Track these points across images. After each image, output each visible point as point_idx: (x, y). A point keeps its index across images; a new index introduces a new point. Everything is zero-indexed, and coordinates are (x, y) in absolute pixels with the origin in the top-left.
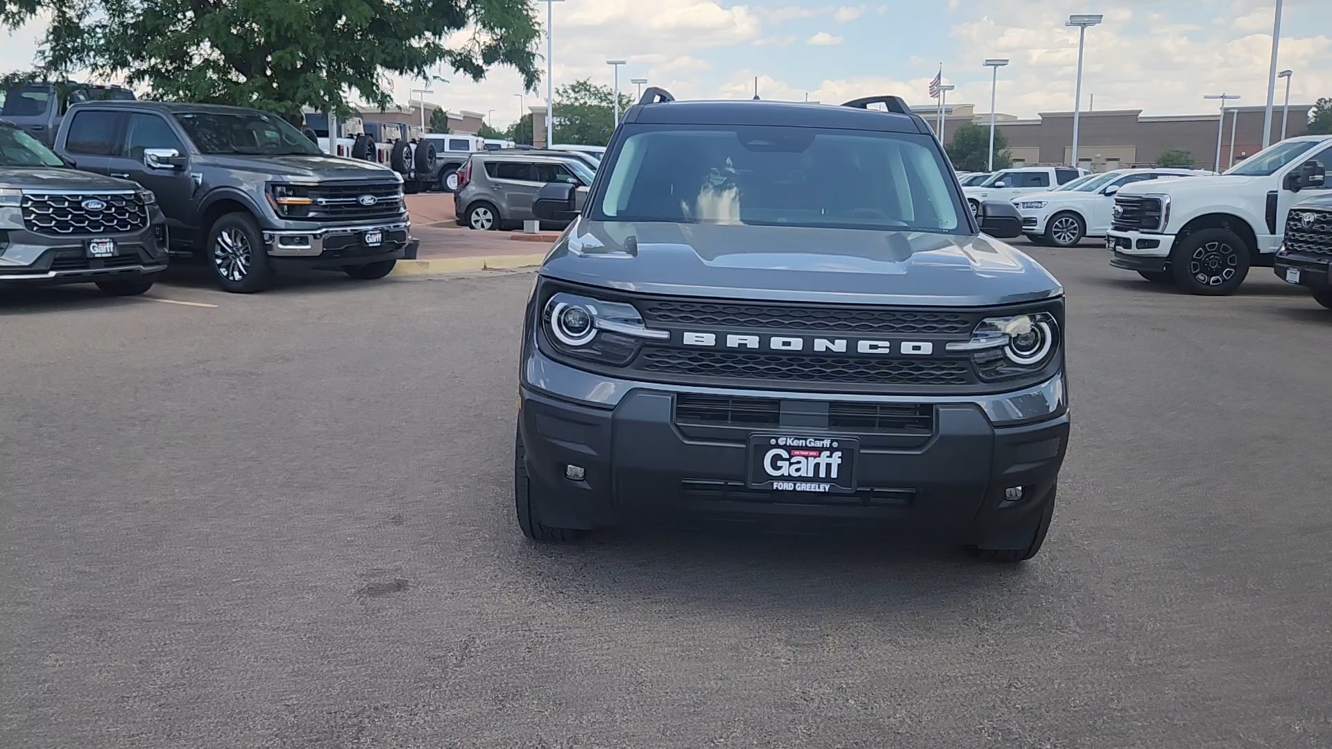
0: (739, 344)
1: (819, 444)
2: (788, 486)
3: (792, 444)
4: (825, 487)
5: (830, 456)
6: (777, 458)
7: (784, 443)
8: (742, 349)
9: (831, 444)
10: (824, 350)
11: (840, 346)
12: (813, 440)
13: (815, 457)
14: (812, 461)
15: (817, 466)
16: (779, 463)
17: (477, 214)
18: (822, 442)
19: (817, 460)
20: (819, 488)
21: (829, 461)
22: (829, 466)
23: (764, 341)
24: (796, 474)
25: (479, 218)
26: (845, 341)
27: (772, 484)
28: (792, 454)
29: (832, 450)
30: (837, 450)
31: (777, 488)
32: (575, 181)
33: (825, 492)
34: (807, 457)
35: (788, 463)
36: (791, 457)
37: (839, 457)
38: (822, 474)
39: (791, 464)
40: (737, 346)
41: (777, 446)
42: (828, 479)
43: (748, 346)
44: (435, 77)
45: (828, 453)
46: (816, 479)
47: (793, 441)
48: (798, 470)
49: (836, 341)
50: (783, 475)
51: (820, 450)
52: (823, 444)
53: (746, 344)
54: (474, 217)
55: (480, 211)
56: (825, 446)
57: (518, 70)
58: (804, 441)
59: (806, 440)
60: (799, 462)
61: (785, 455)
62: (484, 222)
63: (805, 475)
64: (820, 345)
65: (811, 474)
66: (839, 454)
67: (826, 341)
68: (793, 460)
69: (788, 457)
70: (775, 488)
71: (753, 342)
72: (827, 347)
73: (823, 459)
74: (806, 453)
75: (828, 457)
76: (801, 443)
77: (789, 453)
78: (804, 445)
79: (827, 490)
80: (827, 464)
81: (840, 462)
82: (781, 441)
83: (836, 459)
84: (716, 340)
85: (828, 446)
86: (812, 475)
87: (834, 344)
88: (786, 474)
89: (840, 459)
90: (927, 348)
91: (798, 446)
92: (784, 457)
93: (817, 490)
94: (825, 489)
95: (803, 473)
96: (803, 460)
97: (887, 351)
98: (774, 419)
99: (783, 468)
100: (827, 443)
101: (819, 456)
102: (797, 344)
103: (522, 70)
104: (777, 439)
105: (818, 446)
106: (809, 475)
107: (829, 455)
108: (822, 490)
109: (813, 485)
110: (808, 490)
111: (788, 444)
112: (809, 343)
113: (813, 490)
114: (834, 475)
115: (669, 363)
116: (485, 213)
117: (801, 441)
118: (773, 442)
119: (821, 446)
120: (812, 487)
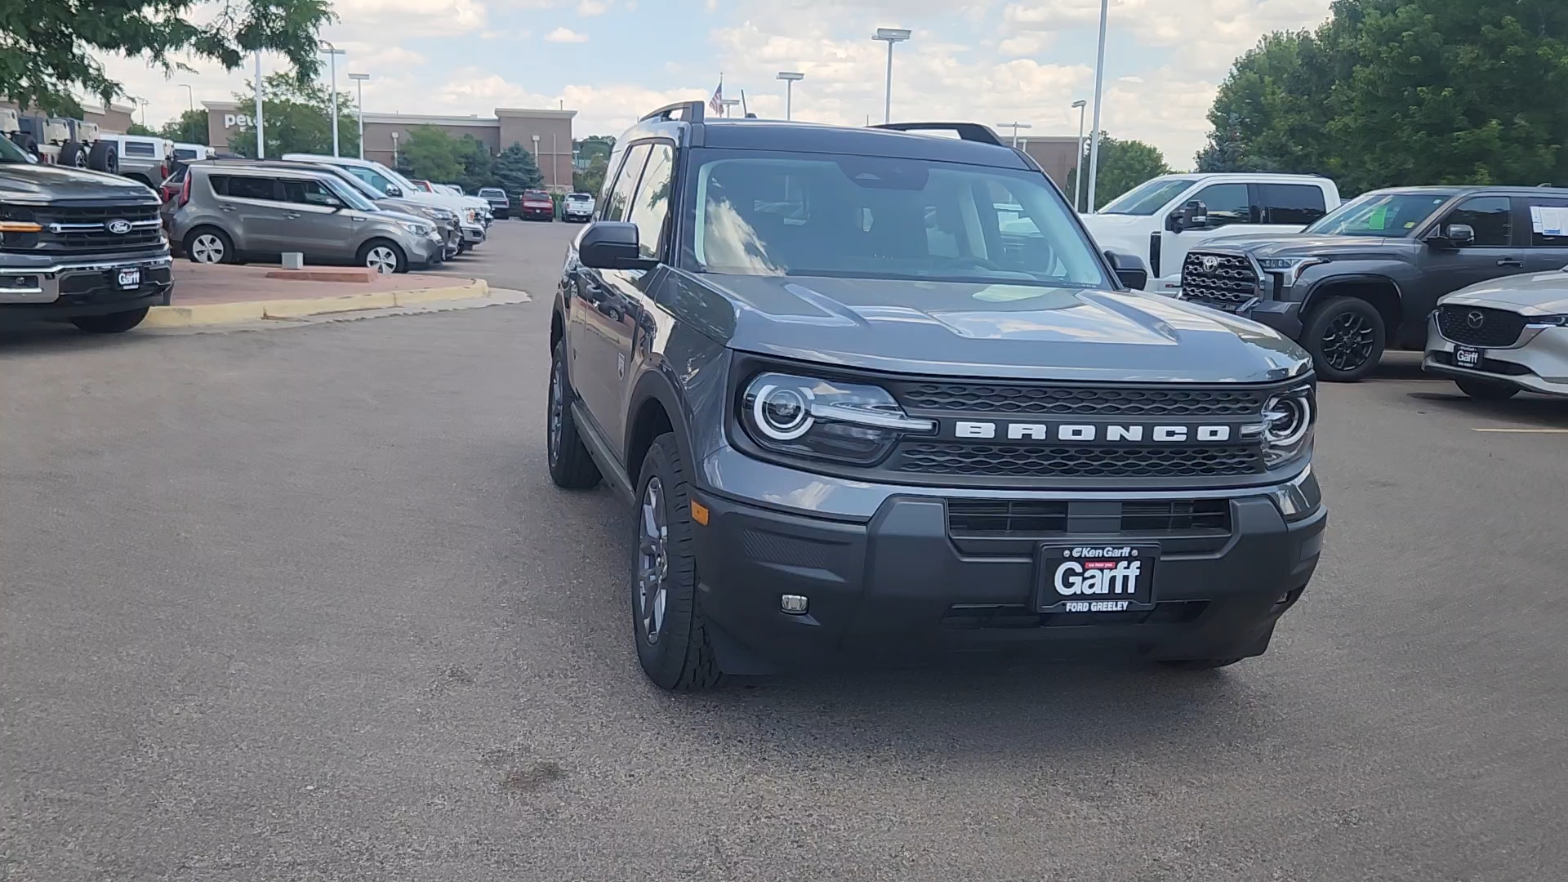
0: (1023, 435)
1: (1117, 553)
2: (1082, 607)
3: (1087, 556)
4: (1123, 605)
5: (1128, 568)
6: (1070, 572)
7: (1078, 555)
8: (1027, 441)
9: (1130, 553)
10: (1118, 439)
11: (1135, 434)
12: (1111, 549)
13: (1111, 569)
14: (1108, 574)
15: (1113, 580)
16: (1072, 579)
17: (201, 242)
18: (1120, 551)
19: (1114, 573)
20: (1116, 606)
21: (1126, 572)
22: (1126, 578)
23: (1052, 431)
24: (1088, 591)
25: (203, 248)
26: (1141, 428)
27: (1064, 605)
28: (1086, 567)
29: (1130, 559)
30: (1136, 559)
31: (1070, 610)
32: (337, 202)
33: (1123, 611)
34: (1102, 570)
35: (1081, 578)
36: (1085, 570)
37: (1137, 568)
38: (1118, 590)
39: (1084, 579)
40: (1020, 437)
41: (1071, 558)
42: (1124, 595)
43: (1033, 438)
44: (179, 65)
45: (1125, 564)
46: (1111, 596)
47: (1089, 552)
48: (1091, 586)
49: (1131, 427)
50: (1075, 593)
51: (1116, 560)
52: (1122, 553)
53: (1031, 435)
54: (196, 246)
55: (206, 238)
56: (1123, 555)
57: (289, 59)
58: (1101, 551)
59: (1103, 549)
60: (1093, 577)
61: (1078, 568)
62: (212, 253)
63: (1100, 592)
64: (1114, 433)
65: (1106, 590)
66: (1138, 564)
67: (1120, 427)
68: (1087, 575)
69: (1081, 571)
70: (1067, 610)
71: (1039, 432)
72: (1121, 436)
73: (1120, 571)
74: (1100, 565)
75: (1125, 568)
76: (1098, 553)
77: (1083, 566)
78: (1101, 555)
79: (1125, 609)
80: (1124, 576)
81: (1138, 574)
82: (1076, 554)
83: (1134, 571)
84: (995, 431)
85: (1127, 555)
86: (1107, 592)
87: (1128, 431)
88: (1079, 592)
89: (1138, 570)
90: (1223, 433)
91: (1095, 557)
92: (1077, 571)
93: (1115, 609)
94: (1123, 607)
95: (1096, 590)
96: (1097, 573)
97: (1183, 438)
98: (1060, 526)
99: (1076, 585)
100: (1126, 551)
101: (1116, 568)
102: (1089, 433)
103: (295, 59)
104: (1071, 550)
105: (1116, 555)
106: (1104, 592)
107: (1126, 566)
108: (1119, 609)
109: (1110, 603)
110: (1105, 610)
111: (1083, 556)
112: (1101, 431)
113: (1110, 609)
114: (1131, 589)
115: (933, 460)
116: (213, 241)
117: (1098, 551)
118: (1067, 553)
119: (1119, 555)
120: (1109, 606)
